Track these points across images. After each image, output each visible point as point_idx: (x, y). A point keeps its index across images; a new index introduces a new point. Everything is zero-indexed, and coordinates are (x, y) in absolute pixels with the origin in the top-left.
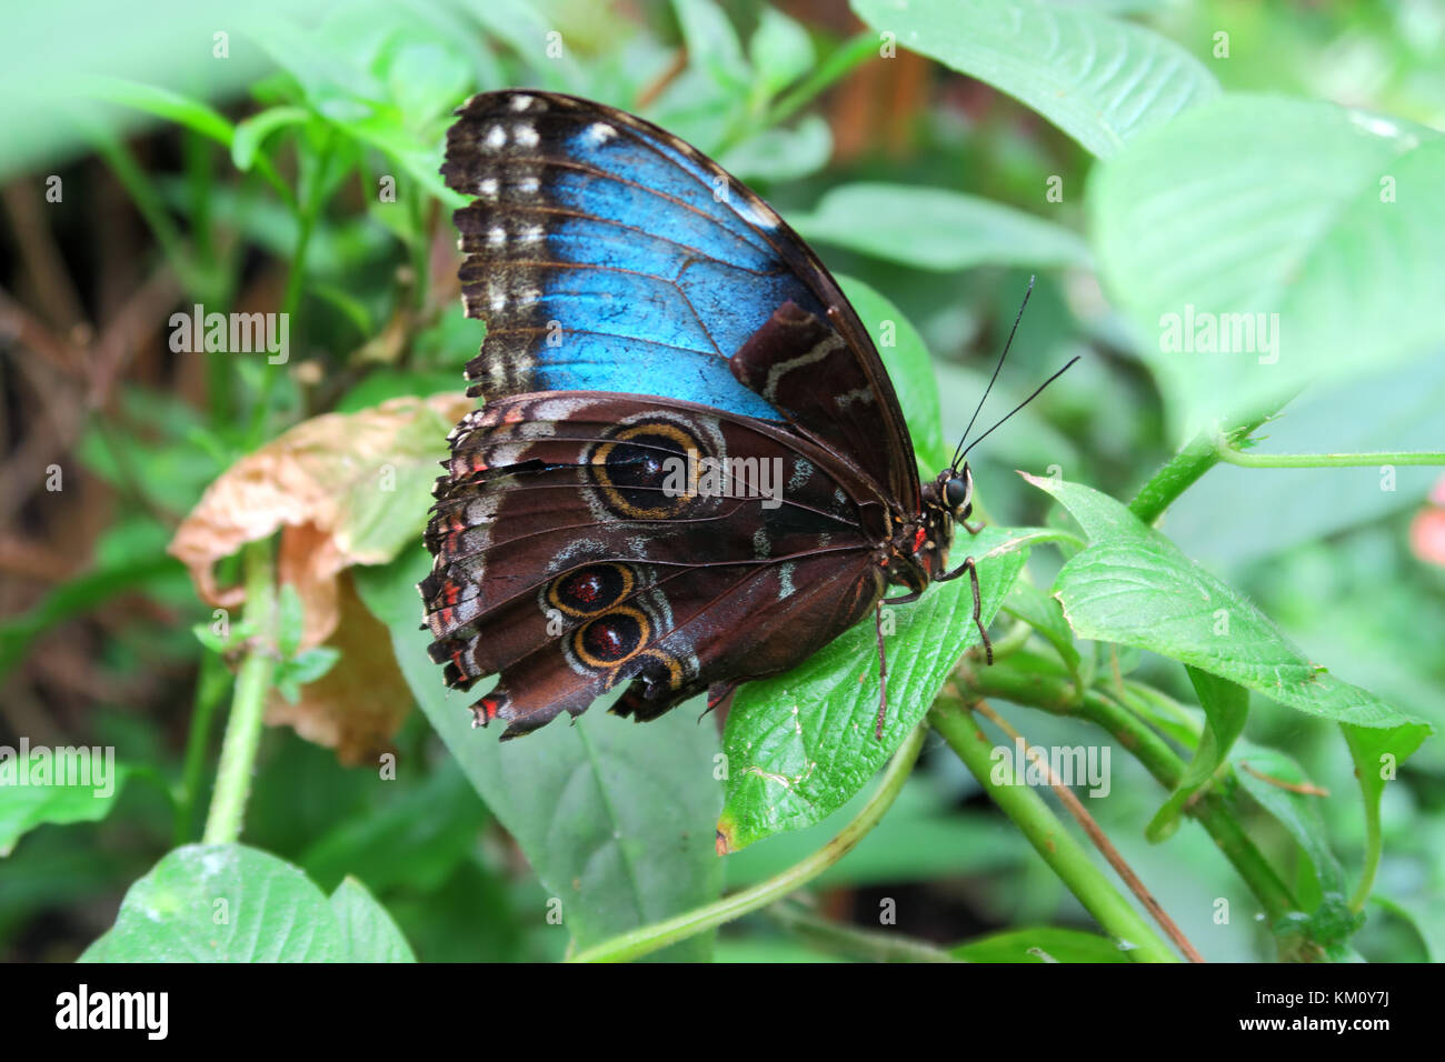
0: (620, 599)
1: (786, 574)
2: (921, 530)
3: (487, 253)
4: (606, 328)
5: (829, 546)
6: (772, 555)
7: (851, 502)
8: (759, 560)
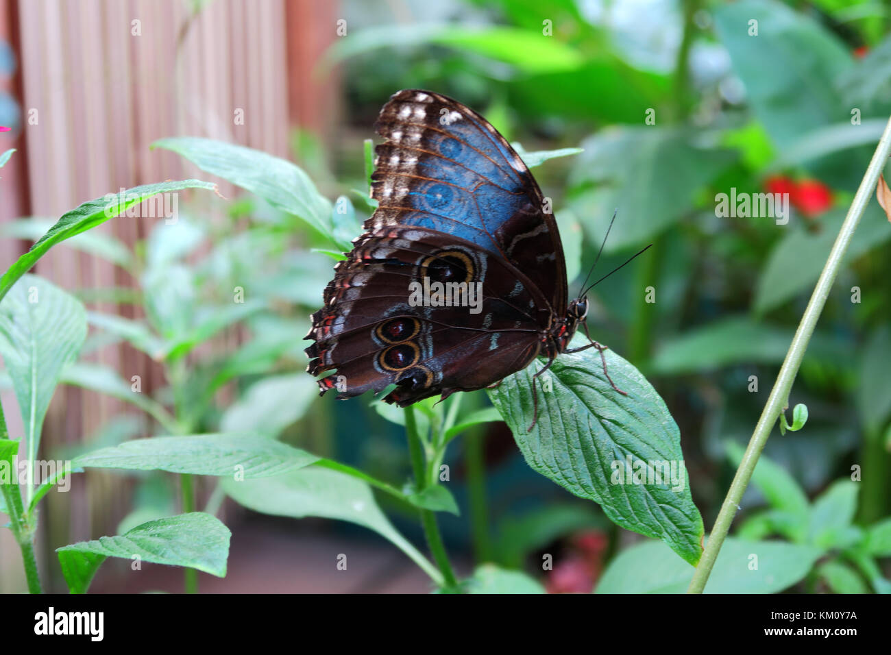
0: (410, 337)
1: (494, 338)
2: (564, 326)
3: (388, 168)
4: (434, 211)
5: (519, 328)
6: (490, 328)
7: (536, 308)
8: (484, 329)
